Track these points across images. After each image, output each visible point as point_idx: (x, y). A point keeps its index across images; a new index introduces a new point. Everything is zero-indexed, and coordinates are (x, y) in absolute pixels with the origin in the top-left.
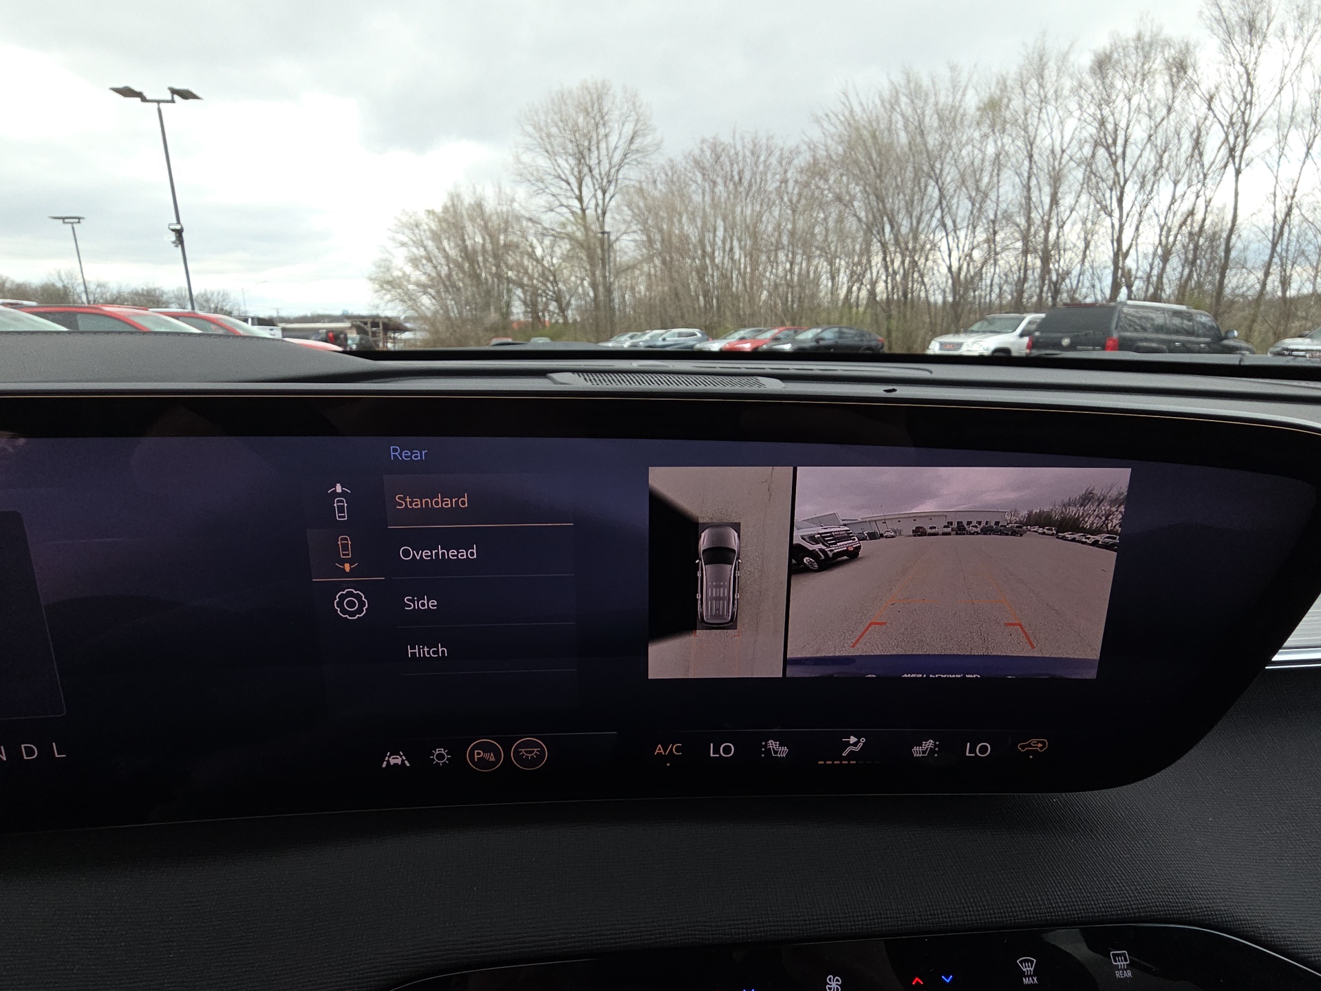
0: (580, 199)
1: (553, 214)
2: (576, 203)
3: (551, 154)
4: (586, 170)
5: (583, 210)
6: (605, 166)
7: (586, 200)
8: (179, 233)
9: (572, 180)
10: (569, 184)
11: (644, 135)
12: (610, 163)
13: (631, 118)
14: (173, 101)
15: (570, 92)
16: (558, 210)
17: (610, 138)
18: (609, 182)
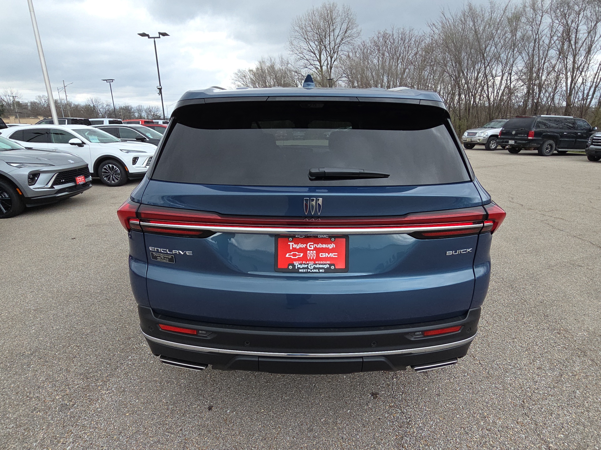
0: (320, 62)
1: (307, 69)
2: (318, 63)
3: (307, 40)
4: (323, 47)
5: (321, 67)
6: (332, 44)
7: (323, 62)
8: (160, 89)
9: (317, 52)
10: (315, 54)
11: (352, 29)
12: (335, 44)
13: (346, 21)
14: (159, 37)
15: (317, 10)
16: (309, 67)
17: (335, 31)
18: (334, 53)
